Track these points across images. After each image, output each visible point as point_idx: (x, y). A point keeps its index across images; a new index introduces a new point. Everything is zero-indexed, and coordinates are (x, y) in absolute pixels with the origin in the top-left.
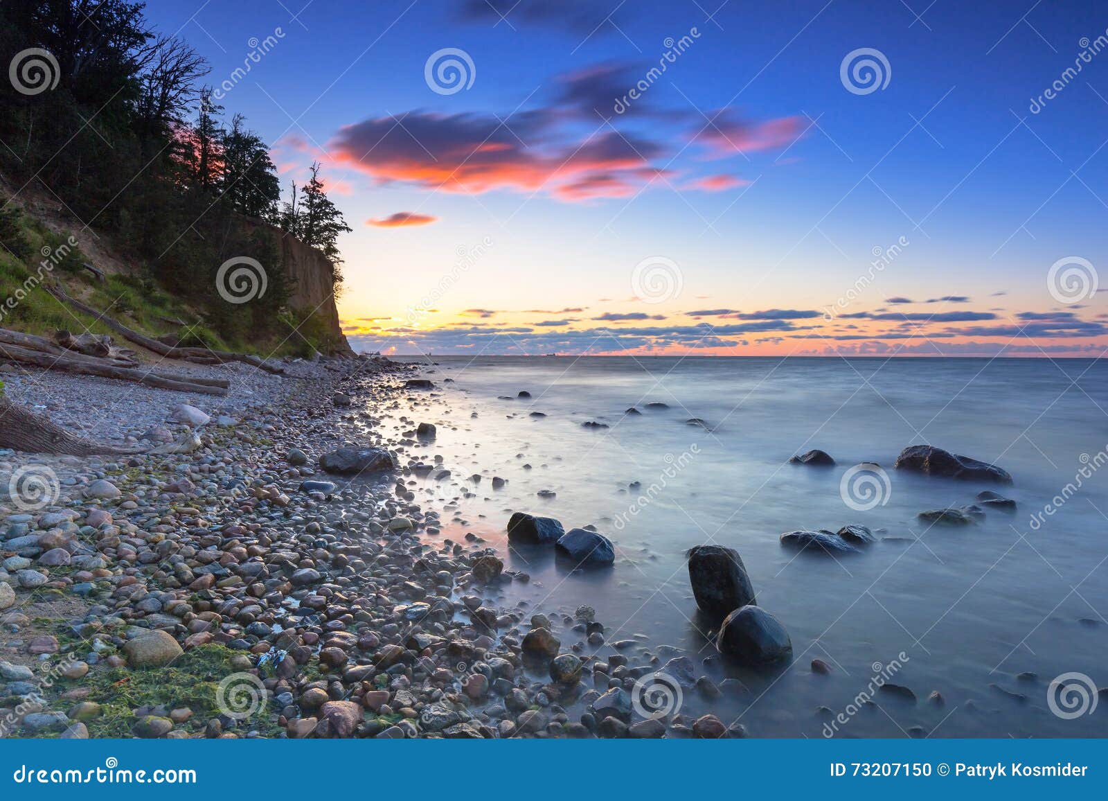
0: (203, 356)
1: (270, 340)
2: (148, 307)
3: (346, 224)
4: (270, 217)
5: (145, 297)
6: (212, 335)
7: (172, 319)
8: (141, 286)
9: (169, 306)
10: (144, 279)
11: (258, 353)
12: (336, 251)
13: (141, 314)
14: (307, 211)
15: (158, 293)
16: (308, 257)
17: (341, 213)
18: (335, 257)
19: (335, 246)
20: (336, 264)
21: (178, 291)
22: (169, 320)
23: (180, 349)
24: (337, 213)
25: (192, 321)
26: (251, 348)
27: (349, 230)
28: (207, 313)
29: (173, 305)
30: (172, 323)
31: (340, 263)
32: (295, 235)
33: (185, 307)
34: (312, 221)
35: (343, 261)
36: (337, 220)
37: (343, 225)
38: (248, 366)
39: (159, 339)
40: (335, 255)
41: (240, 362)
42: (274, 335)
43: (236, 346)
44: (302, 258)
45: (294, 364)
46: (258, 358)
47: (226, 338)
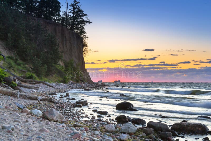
0: (32, 82)
1: (52, 76)
2: (17, 66)
3: (89, 20)
4: (57, 18)
5: (16, 63)
6: (34, 75)
7: (23, 70)
8: (14, 59)
9: (22, 65)
10: (15, 57)
11: (48, 81)
12: (84, 33)
13: (15, 69)
14: (72, 15)
15: (19, 61)
16: (72, 37)
17: (87, 15)
18: (84, 35)
19: (84, 30)
20: (84, 39)
21: (24, 60)
22: (22, 70)
23: (27, 80)
24: (85, 15)
25: (29, 70)
26: (46, 79)
27: (90, 23)
28: (33, 67)
29: (23, 65)
30: (23, 71)
31: (86, 38)
32: (67, 27)
33: (27, 66)
34: (74, 20)
35: (88, 37)
36: (85, 19)
37: (88, 21)
38: (44, 85)
39: (21, 77)
40: (84, 34)
41: (42, 84)
42: (54, 74)
43: (41, 79)
44: (69, 37)
45: (60, 85)
46: (48, 83)
47: (38, 76)
